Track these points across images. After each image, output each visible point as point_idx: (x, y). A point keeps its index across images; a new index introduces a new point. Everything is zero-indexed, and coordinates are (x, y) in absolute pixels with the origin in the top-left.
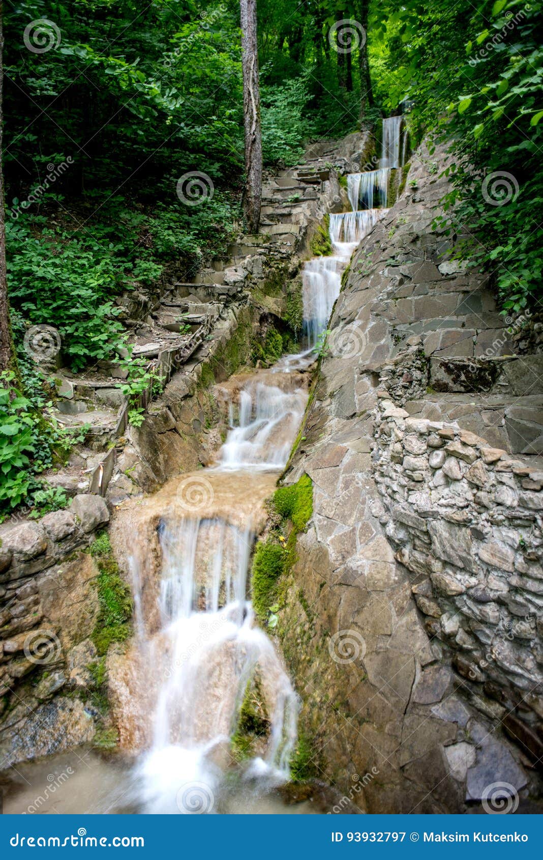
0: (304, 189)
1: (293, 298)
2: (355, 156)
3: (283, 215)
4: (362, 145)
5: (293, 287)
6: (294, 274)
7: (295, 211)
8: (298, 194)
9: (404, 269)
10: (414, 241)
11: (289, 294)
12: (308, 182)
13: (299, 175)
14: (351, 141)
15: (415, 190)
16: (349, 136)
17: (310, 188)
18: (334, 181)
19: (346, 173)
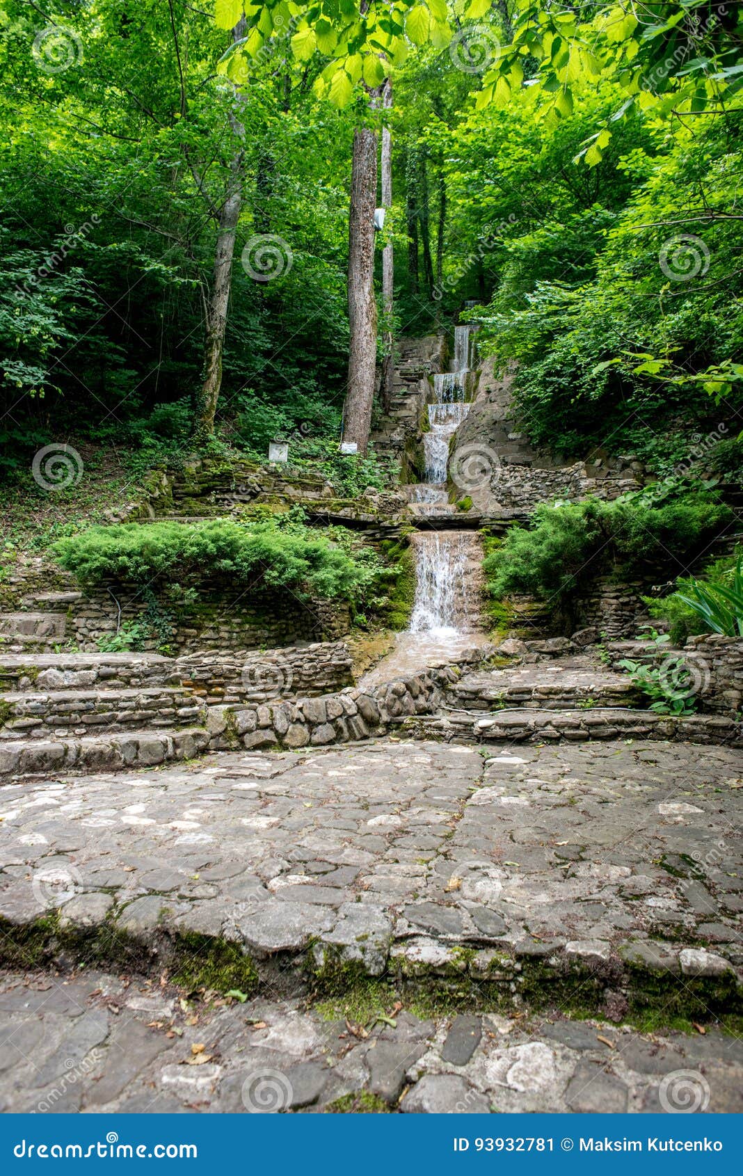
0: (408, 386)
1: (419, 454)
2: (433, 356)
3: (400, 404)
4: (439, 347)
5: (419, 448)
6: (419, 441)
7: (408, 401)
8: (405, 390)
9: (491, 436)
10: (495, 423)
11: (417, 453)
12: (409, 380)
13: (401, 374)
14: (429, 343)
15: (489, 392)
16: (427, 338)
17: (413, 385)
18: (425, 378)
19: (433, 373)
